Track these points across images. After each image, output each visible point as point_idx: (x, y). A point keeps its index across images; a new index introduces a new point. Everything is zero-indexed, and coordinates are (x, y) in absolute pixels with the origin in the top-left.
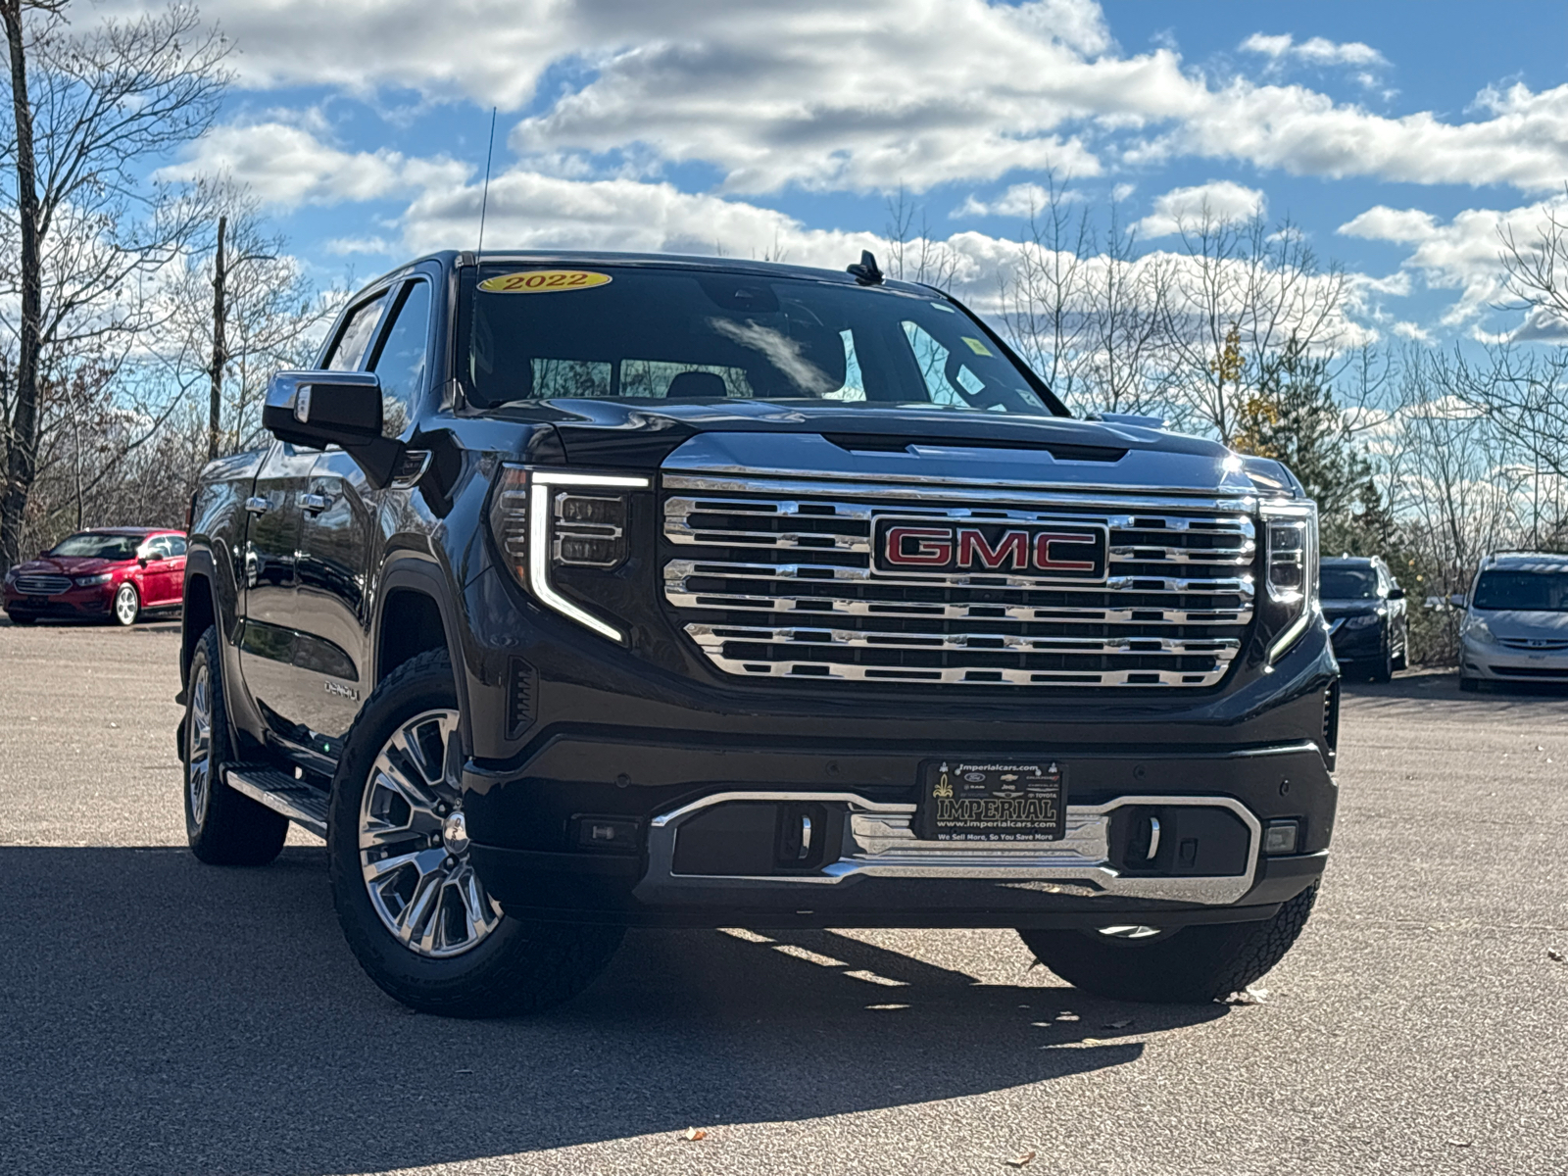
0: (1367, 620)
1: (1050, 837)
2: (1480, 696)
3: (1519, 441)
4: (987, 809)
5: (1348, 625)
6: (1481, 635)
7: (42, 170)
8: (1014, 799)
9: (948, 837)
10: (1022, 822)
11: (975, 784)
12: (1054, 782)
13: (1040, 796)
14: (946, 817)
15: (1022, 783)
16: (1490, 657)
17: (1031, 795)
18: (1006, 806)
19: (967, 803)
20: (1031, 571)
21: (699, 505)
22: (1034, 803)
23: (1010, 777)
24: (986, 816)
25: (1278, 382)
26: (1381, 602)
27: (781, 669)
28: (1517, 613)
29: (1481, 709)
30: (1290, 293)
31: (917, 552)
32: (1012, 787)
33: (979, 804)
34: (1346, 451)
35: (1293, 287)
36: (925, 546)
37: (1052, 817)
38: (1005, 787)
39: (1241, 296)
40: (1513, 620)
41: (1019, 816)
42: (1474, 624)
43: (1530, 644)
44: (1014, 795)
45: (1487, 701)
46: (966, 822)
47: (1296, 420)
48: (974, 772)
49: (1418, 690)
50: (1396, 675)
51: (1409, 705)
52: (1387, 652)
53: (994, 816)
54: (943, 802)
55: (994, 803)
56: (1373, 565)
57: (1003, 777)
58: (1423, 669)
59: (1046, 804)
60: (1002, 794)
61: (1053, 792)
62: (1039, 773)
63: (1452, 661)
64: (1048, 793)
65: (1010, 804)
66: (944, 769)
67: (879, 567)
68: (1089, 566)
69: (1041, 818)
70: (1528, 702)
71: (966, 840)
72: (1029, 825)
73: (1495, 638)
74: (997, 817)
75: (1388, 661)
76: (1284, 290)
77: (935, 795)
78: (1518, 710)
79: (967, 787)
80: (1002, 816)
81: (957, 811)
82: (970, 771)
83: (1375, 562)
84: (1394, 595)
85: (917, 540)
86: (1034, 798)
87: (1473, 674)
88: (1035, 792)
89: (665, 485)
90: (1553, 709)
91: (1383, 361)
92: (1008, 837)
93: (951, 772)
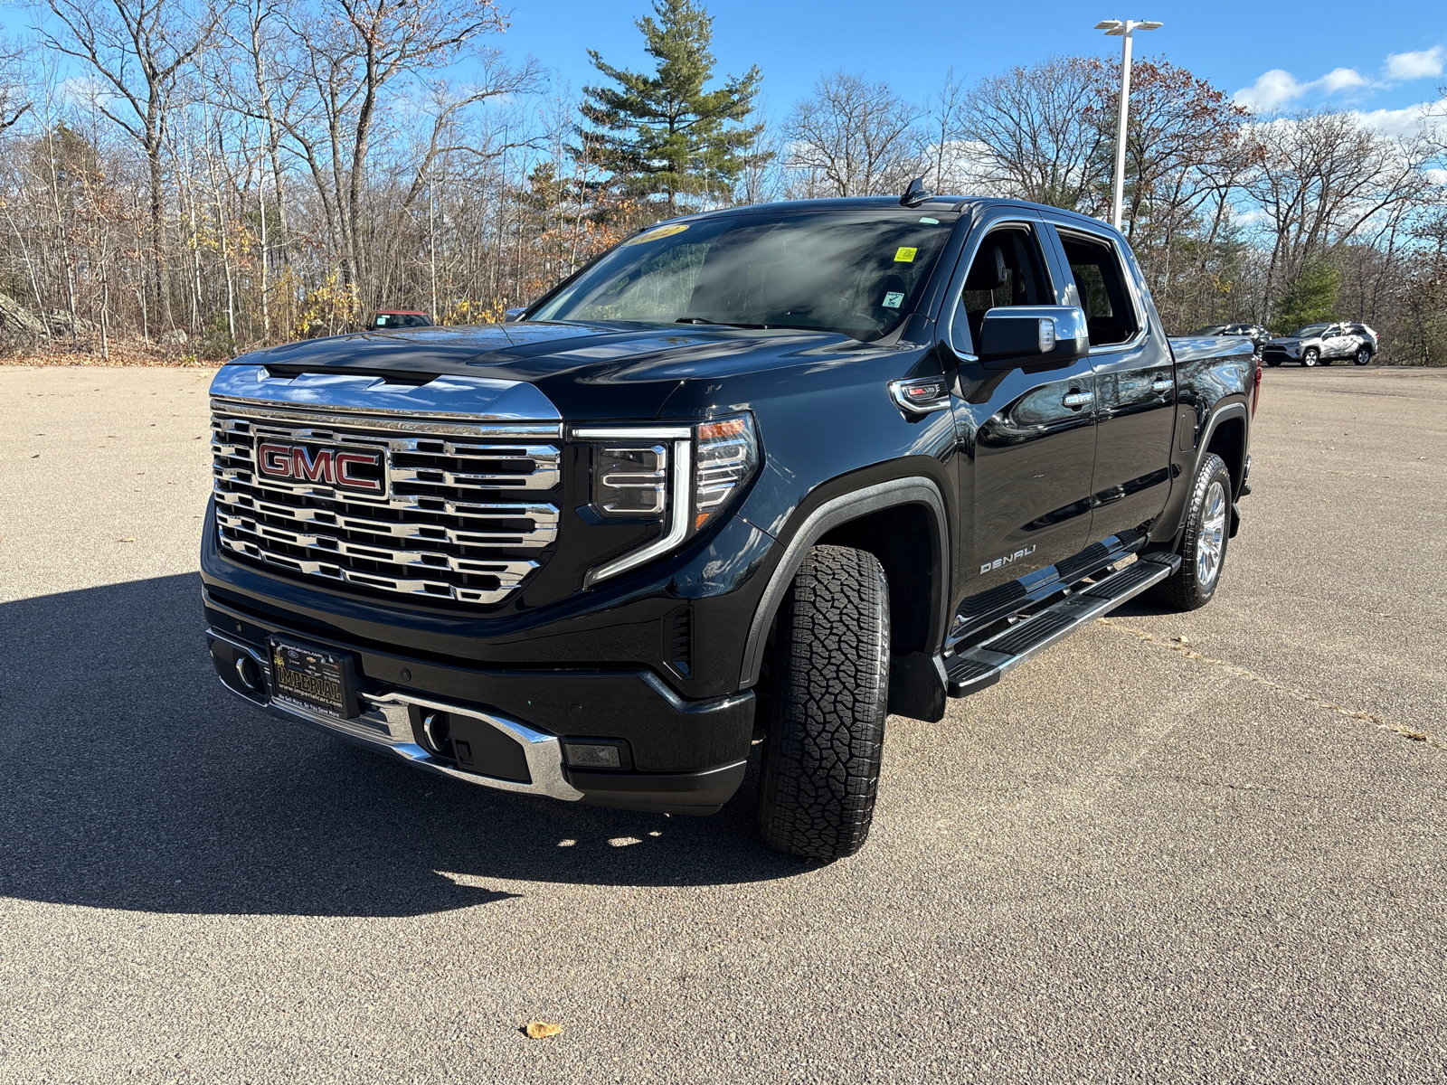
11: (294, 660)
20: (338, 486)
31: (273, 464)
36: (277, 460)
48: (290, 650)
57: (308, 659)
67: (259, 474)
68: (371, 484)
77: (275, 662)
85: (273, 455)
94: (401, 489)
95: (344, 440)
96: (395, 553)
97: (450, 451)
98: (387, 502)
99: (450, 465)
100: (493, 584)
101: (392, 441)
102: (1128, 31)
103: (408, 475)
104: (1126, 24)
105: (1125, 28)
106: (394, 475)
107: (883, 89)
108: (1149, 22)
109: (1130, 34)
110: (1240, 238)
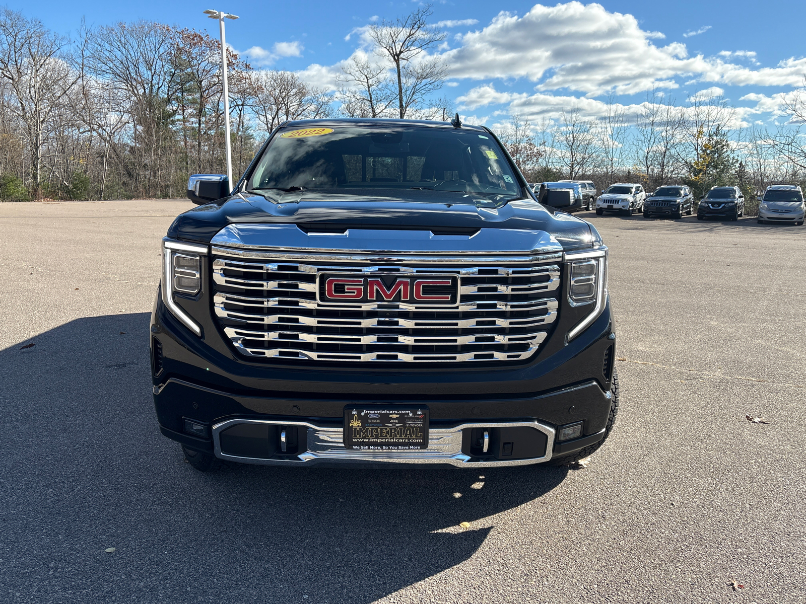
0: (731, 204)
1: (419, 447)
2: (762, 225)
3: (782, 153)
4: (382, 432)
5: (726, 206)
6: (765, 208)
7: (404, 99)
8: (397, 427)
9: (358, 448)
10: (402, 439)
11: (374, 419)
12: (421, 419)
13: (413, 425)
14: (358, 437)
15: (402, 419)
16: (766, 214)
17: (408, 425)
18: (393, 431)
19: (370, 429)
20: (412, 301)
21: (227, 264)
22: (410, 430)
23: (395, 416)
24: (381, 436)
25: (713, 139)
26: (736, 199)
27: (271, 353)
28: (775, 202)
29: (763, 230)
30: (719, 114)
31: (344, 292)
32: (397, 421)
33: (377, 430)
34: (731, 157)
35: (720, 112)
36: (348, 289)
37: (420, 436)
38: (392, 421)
39: (705, 116)
40: (775, 204)
41: (401, 436)
42: (763, 205)
43: (780, 211)
44: (397, 425)
45: (764, 227)
46: (369, 439)
47: (717, 149)
48: (373, 414)
49: (745, 223)
50: (739, 218)
51: (741, 228)
52: (737, 213)
53: (386, 436)
54: (355, 429)
55: (386, 429)
56: (735, 189)
57: (390, 416)
58: (748, 216)
59: (417, 430)
60: (391, 425)
61: (421, 424)
62: (411, 415)
63: (756, 214)
64: (419, 424)
65: (395, 430)
66: (354, 412)
67: (321, 300)
68: (448, 298)
69: (414, 437)
70: (777, 227)
71: (369, 449)
72: (407, 441)
73: (768, 210)
74: (388, 436)
75: (737, 215)
76: (717, 113)
77: (351, 425)
78: (774, 230)
79: (369, 421)
80: (391, 436)
81: (364, 433)
82: (370, 413)
83: (736, 188)
84: (740, 197)
85: (344, 285)
86: (410, 426)
87: (762, 219)
88: (410, 424)
89: (213, 252)
90: (785, 229)
91: (745, 131)
92: (394, 448)
93: (359, 414)
94: (466, 298)
95: (417, 272)
96: (458, 338)
97: (503, 272)
98: (457, 308)
99: (505, 281)
100: (525, 347)
101: (463, 271)
102: (222, 18)
103: (471, 290)
104: (220, 13)
105: (220, 15)
106: (462, 290)
107: (39, 23)
108: (232, 15)
109: (223, 20)
110: (250, 132)
